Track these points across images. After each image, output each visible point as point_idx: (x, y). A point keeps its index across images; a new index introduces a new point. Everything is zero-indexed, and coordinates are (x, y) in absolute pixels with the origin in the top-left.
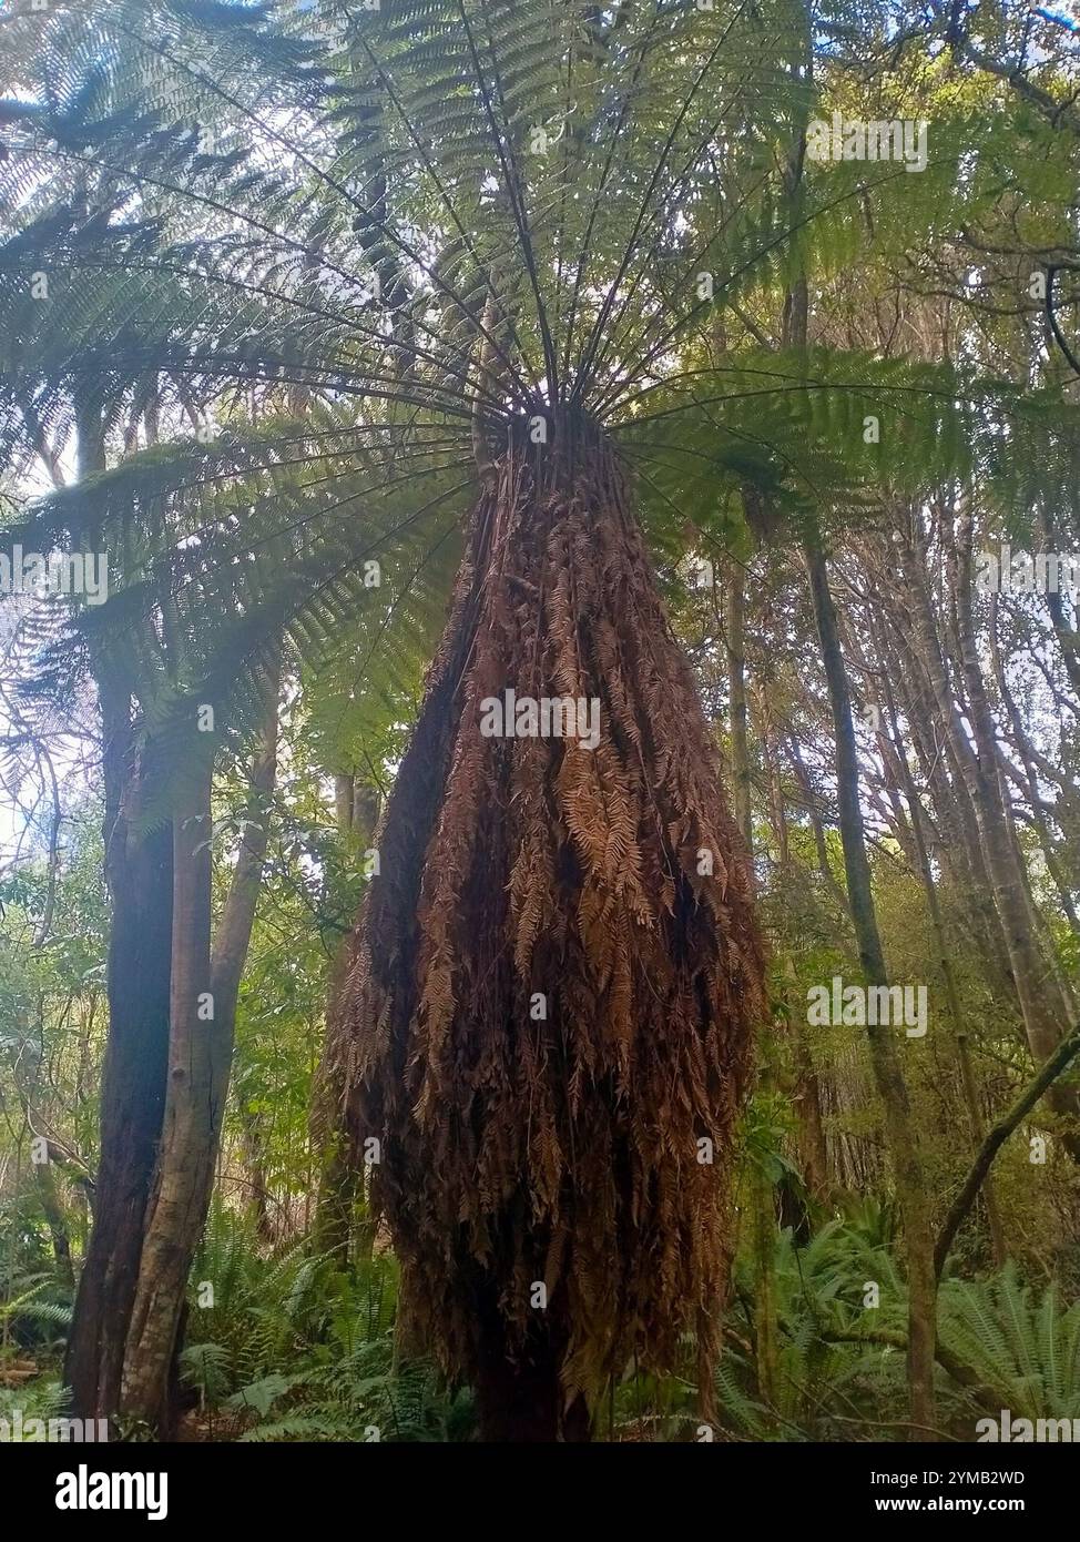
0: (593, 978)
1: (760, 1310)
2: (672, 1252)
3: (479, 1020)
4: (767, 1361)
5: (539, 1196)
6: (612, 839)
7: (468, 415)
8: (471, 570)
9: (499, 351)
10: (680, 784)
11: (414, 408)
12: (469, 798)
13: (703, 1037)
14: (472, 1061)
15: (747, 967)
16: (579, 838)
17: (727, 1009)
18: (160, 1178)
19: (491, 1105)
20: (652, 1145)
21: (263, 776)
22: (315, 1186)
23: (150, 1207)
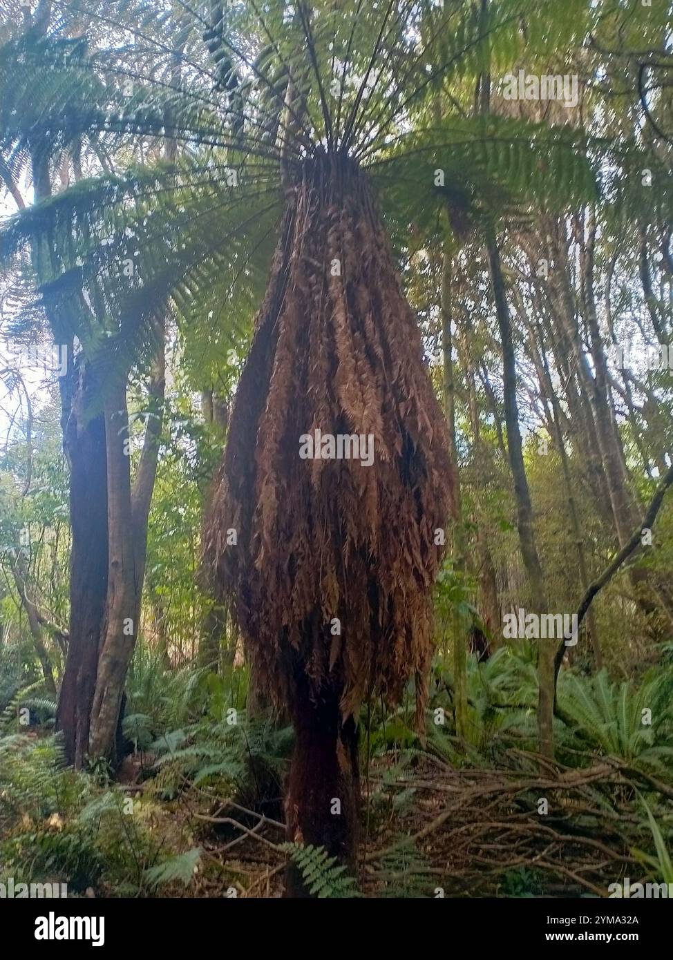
0: (356, 490)
1: (457, 693)
2: (401, 640)
3: (292, 516)
4: (461, 722)
5: (327, 610)
6: (366, 413)
7: (278, 158)
8: (281, 255)
9: (296, 117)
10: (406, 381)
11: (244, 154)
12: (283, 391)
13: (419, 523)
14: (289, 539)
15: (443, 485)
16: (348, 412)
17: (432, 508)
18: (107, 623)
19: (299, 562)
20: (390, 582)
21: (157, 388)
22: (197, 633)
23: (102, 639)
